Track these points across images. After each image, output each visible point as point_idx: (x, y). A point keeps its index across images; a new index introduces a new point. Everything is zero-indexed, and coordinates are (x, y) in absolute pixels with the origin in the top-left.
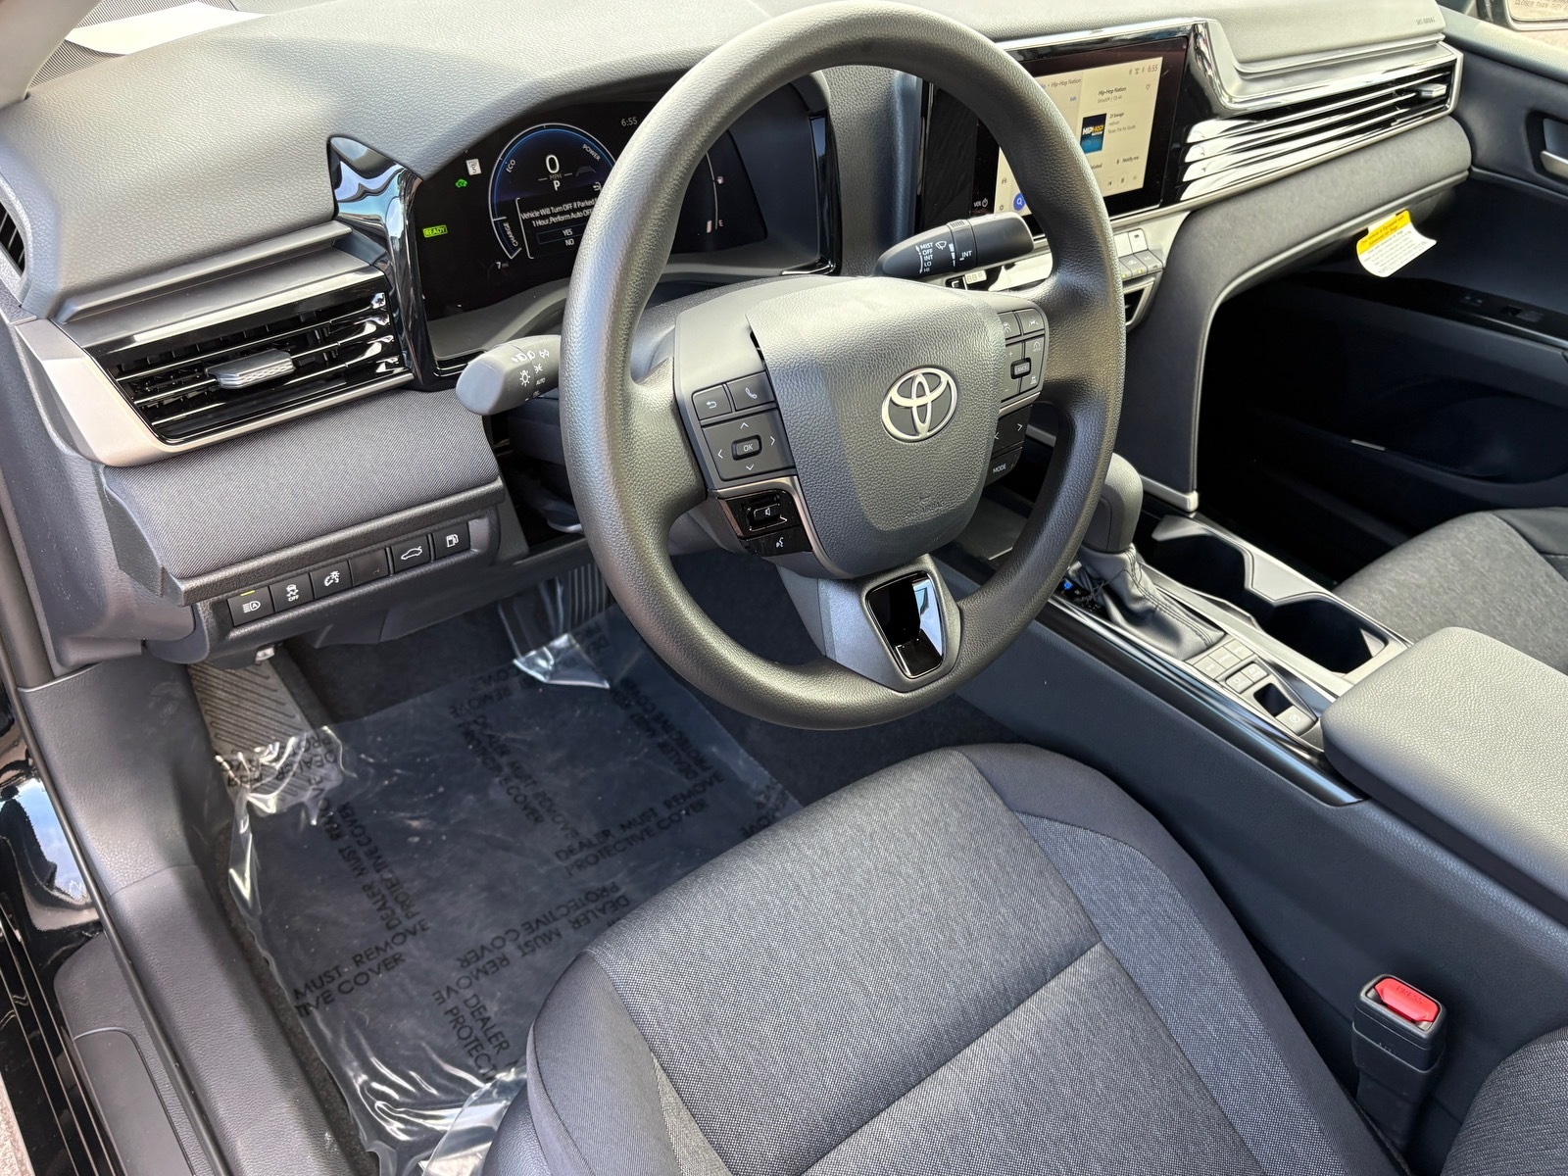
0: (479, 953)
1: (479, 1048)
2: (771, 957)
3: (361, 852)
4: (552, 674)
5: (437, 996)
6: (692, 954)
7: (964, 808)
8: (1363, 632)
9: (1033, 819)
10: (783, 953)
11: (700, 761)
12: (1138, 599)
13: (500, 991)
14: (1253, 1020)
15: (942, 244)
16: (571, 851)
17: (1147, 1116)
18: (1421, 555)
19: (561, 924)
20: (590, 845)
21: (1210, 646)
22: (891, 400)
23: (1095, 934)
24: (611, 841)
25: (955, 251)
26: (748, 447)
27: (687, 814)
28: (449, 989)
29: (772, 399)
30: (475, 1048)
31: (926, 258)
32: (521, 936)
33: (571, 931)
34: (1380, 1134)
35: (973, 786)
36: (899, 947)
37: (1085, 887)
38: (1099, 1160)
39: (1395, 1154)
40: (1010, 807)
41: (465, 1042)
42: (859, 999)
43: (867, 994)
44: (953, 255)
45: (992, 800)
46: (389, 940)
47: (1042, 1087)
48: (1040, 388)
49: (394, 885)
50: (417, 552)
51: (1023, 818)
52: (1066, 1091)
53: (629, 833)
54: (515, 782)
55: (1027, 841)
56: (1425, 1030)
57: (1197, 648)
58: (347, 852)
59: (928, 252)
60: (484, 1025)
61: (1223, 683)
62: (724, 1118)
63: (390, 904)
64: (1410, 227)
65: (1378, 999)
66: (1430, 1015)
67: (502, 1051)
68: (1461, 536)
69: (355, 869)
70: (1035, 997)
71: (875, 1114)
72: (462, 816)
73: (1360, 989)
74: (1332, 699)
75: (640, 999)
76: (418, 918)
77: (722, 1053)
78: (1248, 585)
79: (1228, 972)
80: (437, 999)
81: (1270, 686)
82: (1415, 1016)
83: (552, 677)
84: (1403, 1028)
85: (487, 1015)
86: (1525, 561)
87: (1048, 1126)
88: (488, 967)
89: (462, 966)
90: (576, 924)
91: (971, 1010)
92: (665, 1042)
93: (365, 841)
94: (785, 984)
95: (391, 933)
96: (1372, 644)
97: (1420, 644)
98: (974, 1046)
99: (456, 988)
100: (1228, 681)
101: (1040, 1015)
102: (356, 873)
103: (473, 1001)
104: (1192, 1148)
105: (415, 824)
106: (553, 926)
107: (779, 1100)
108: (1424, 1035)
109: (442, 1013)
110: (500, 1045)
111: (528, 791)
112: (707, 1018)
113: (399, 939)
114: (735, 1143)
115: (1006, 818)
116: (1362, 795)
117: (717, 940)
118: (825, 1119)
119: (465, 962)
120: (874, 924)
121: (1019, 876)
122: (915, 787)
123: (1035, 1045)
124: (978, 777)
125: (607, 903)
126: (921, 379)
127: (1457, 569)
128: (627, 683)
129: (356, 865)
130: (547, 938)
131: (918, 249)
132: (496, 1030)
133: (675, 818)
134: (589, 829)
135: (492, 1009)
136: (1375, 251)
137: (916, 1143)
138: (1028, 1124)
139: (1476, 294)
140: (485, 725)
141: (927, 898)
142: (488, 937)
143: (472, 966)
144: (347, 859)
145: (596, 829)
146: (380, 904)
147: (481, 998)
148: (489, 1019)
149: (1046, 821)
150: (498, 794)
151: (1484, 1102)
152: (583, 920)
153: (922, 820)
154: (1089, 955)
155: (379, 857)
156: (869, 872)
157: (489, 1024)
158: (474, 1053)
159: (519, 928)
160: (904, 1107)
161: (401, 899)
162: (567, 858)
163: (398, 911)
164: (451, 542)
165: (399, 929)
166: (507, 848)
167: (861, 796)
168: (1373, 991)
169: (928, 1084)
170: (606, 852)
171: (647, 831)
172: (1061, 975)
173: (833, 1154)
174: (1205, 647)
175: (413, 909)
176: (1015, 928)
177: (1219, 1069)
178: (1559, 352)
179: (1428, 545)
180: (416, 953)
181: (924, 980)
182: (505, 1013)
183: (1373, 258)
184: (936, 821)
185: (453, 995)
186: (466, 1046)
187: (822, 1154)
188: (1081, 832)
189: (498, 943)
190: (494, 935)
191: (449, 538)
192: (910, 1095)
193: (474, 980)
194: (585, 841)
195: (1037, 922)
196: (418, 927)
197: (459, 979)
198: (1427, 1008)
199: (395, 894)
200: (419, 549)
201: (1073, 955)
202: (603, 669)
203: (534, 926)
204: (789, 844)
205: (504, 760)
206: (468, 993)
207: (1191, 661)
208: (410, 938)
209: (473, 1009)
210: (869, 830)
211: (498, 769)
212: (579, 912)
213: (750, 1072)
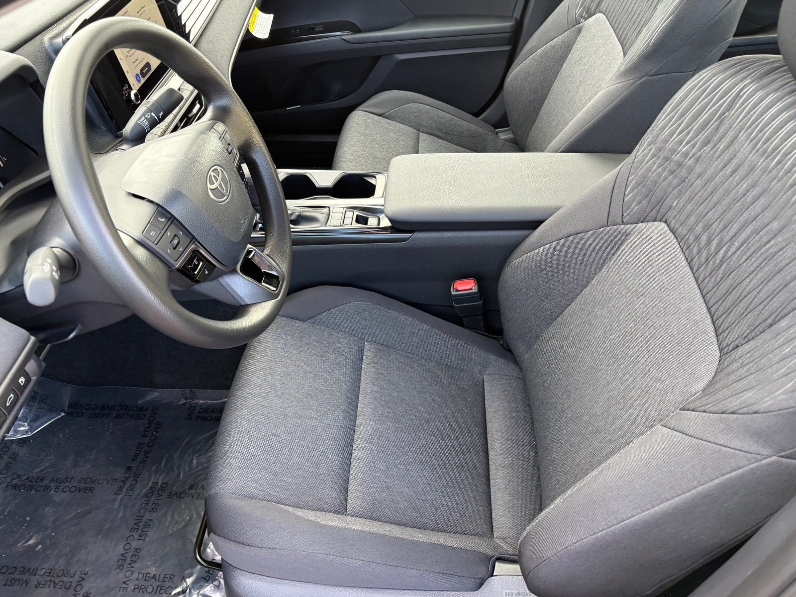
0: (123, 558)
1: (162, 588)
2: (276, 436)
3: (16, 576)
4: (31, 430)
5: (122, 589)
6: (250, 459)
7: (289, 333)
8: (365, 178)
9: (314, 319)
10: (279, 431)
11: (141, 409)
12: (292, 214)
13: (149, 561)
14: (425, 327)
15: (148, 115)
16: (121, 488)
17: (421, 381)
18: (349, 139)
19: (147, 516)
20: (127, 478)
21: (329, 215)
22: (211, 189)
23: (362, 339)
24: (134, 469)
25: (156, 115)
26: (176, 242)
27: (157, 432)
28: (124, 583)
29: (169, 216)
30: (161, 590)
31: (146, 124)
32: (134, 535)
33: (154, 514)
34: (478, 331)
35: (286, 323)
36: (312, 395)
37: (347, 327)
38: (420, 405)
39: (485, 334)
40: (303, 321)
41: (154, 592)
42: (315, 423)
43: (316, 419)
44: (156, 117)
45: (296, 323)
46: (74, 593)
47: (388, 399)
48: (238, 153)
49: (50, 573)
50: (11, 397)
51: (310, 321)
52: (396, 394)
53: (139, 460)
54: (62, 485)
55: (318, 328)
56: (475, 289)
57: (326, 219)
58: (9, 582)
59: (144, 122)
60: (155, 578)
61: (344, 225)
62: (311, 499)
63: (57, 580)
64: (260, 13)
65: (458, 291)
66: (473, 284)
67: (173, 579)
68: (354, 125)
69: (22, 584)
70: (362, 375)
71: (351, 454)
72: (52, 519)
73: (451, 292)
74: (382, 208)
75: (248, 489)
76: (78, 572)
77: (290, 480)
78: (317, 186)
79: (409, 319)
80: (123, 591)
81: (357, 216)
82: (470, 287)
83: (32, 432)
84: (469, 293)
85: (152, 574)
86: (378, 122)
87: (400, 409)
88: (132, 559)
89: (120, 570)
90: (154, 510)
91: (349, 395)
92: (269, 495)
93: (13, 570)
94: (288, 440)
95: (72, 589)
96: (372, 181)
97: (390, 171)
98: (359, 406)
99: (128, 579)
100: (344, 223)
101: (369, 378)
102: (24, 585)
103: (141, 576)
104: (438, 379)
105: (31, 542)
106: (144, 519)
107: (322, 477)
108: (476, 291)
109: (132, 593)
110: (170, 578)
111: (75, 483)
112: (275, 474)
113: (78, 588)
114: (321, 503)
115: (305, 325)
116: (412, 231)
117: (253, 447)
118: (340, 469)
119: (120, 567)
120: (298, 395)
121: (326, 341)
122: (268, 339)
123: (376, 388)
124: (284, 319)
125: (158, 491)
126: (213, 174)
127: (362, 138)
128: (70, 406)
129: (21, 583)
130: (147, 525)
131: (139, 122)
132: (162, 576)
133: (152, 438)
134: (120, 473)
135: (153, 571)
136: (256, 28)
137: (371, 450)
138: (394, 414)
139: (295, 28)
140: (19, 476)
141: (306, 372)
142: (120, 549)
143: (125, 566)
144: (12, 585)
145: (123, 471)
146: (52, 584)
147: (143, 572)
148: (155, 575)
149: (319, 316)
150: (58, 497)
151: (502, 296)
152: (155, 506)
153: (281, 348)
154: (366, 348)
155: (29, 569)
156: (280, 380)
157: (157, 577)
158: (162, 591)
159: (130, 534)
160: (357, 443)
161: (60, 573)
162: (122, 492)
163: (65, 579)
164: (22, 382)
165: (74, 584)
166: (90, 512)
167: (253, 357)
168: (454, 290)
169: (357, 429)
170: (137, 476)
171: (147, 453)
172: (363, 361)
173: (351, 477)
174: (327, 216)
175: (72, 572)
176: (340, 358)
177: (426, 350)
178: (338, 38)
179: (348, 134)
180: (92, 585)
181: (328, 399)
182: (160, 566)
183: (257, 32)
184: (285, 345)
185: (128, 583)
186: (156, 593)
187: (347, 481)
188: (333, 310)
189: (127, 547)
190: (122, 546)
191: (20, 381)
192: (355, 437)
193: (132, 569)
194: (124, 479)
195: (343, 351)
196: (83, 576)
197: (125, 574)
198: (471, 283)
199: (55, 575)
200: (12, 395)
201: (361, 351)
202: (54, 409)
203: (136, 527)
204: (245, 395)
205: (46, 482)
206: (135, 575)
207: (328, 224)
208: (83, 583)
209: (144, 578)
210: (267, 367)
211: (48, 488)
212: (150, 505)
213: (305, 477)
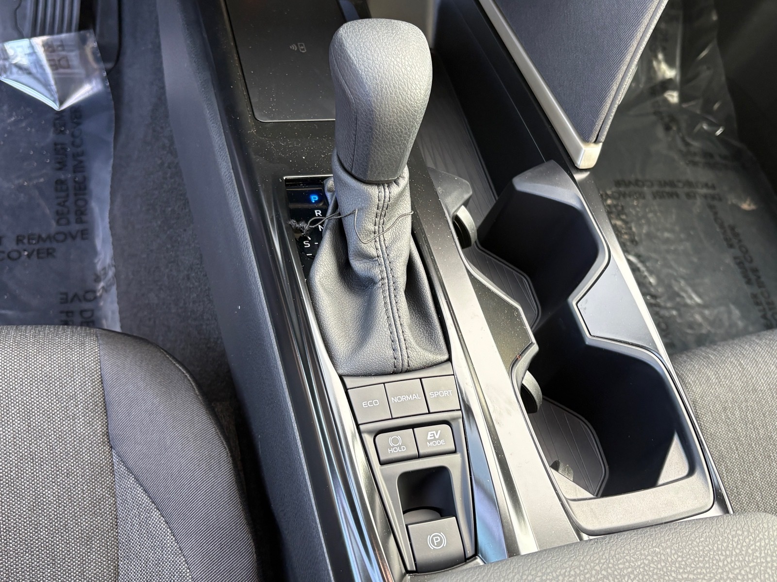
27: (29, 256)
61: (368, 439)
133: (15, 255)
149: (132, 479)
